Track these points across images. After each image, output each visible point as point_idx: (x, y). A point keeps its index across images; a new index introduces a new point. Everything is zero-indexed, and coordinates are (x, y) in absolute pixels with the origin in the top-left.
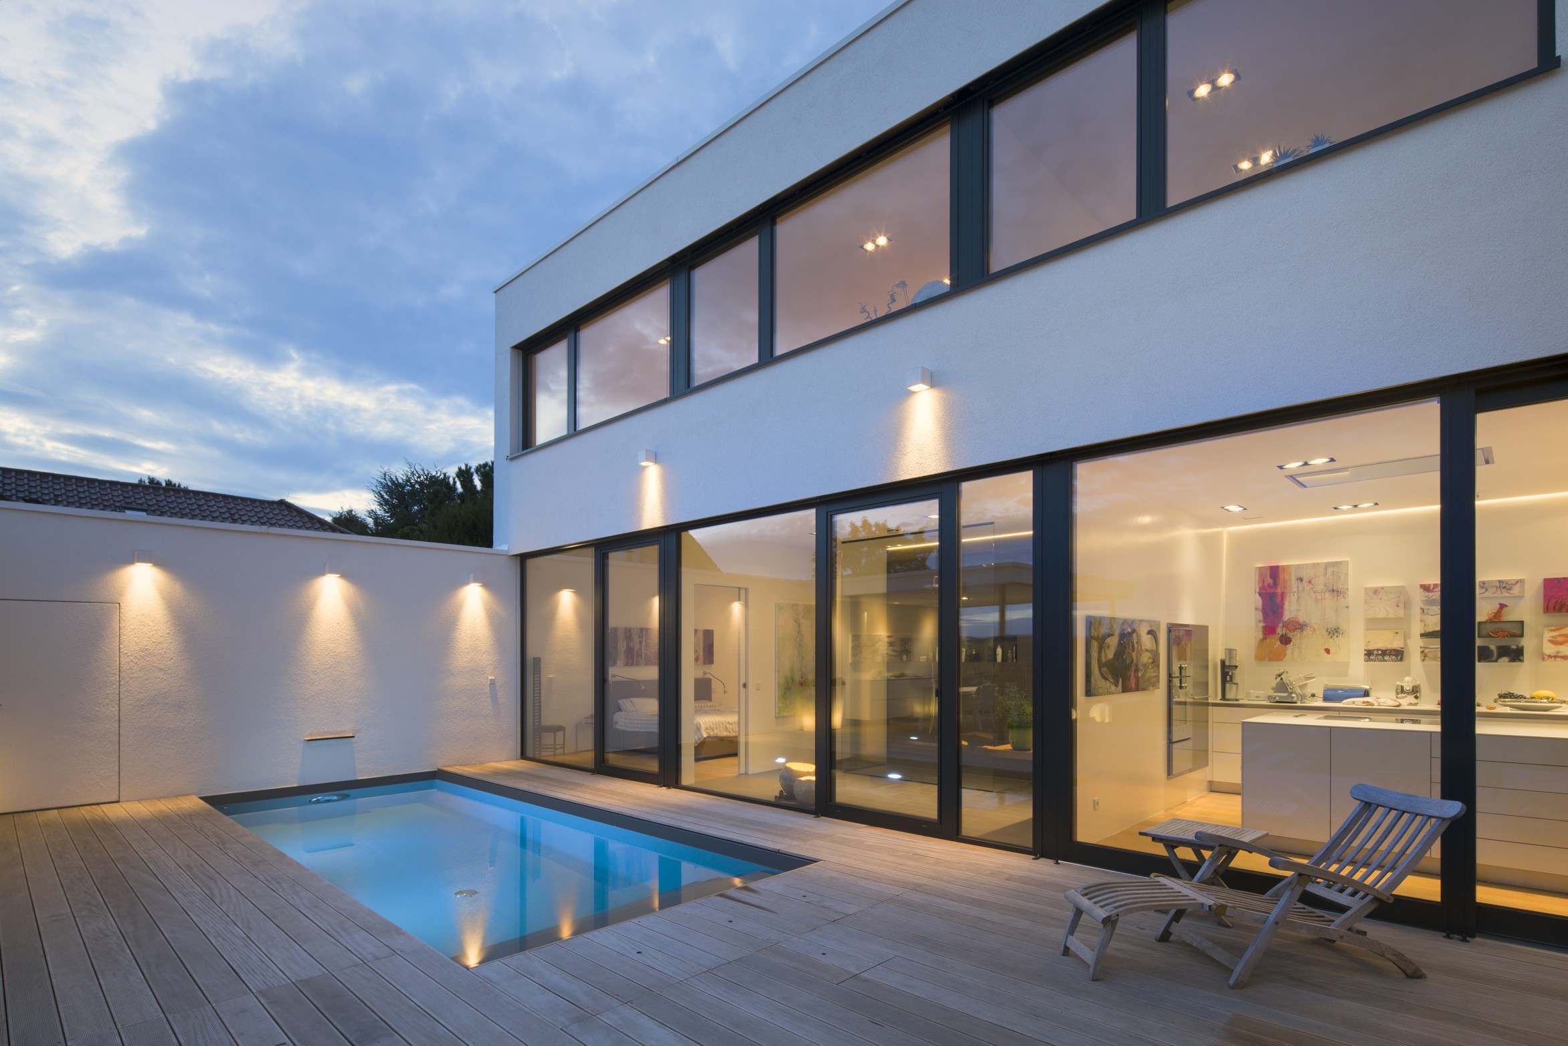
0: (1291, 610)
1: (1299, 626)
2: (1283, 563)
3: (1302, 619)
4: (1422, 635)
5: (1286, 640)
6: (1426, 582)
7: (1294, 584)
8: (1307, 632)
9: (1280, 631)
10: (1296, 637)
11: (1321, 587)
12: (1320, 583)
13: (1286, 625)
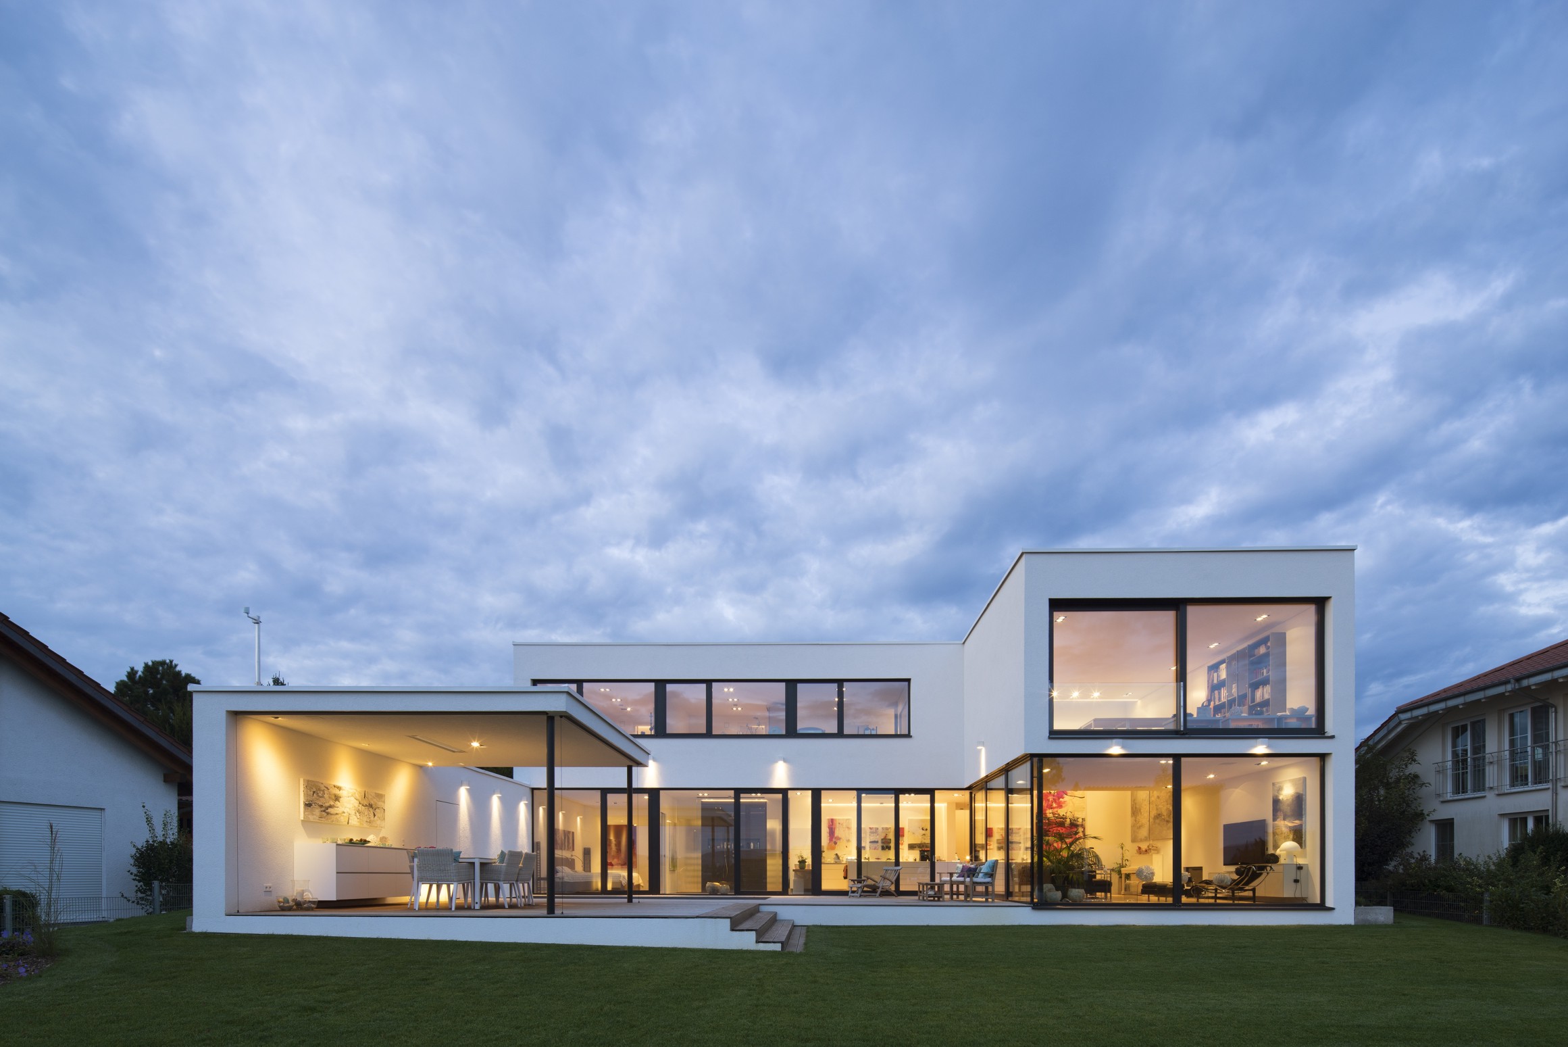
0: (837, 834)
1: (839, 839)
2: (834, 818)
3: (840, 836)
4: (870, 842)
5: (836, 843)
6: (871, 827)
7: (838, 825)
8: (841, 840)
9: (834, 840)
10: (838, 842)
11: (844, 826)
12: (844, 825)
13: (836, 838)
